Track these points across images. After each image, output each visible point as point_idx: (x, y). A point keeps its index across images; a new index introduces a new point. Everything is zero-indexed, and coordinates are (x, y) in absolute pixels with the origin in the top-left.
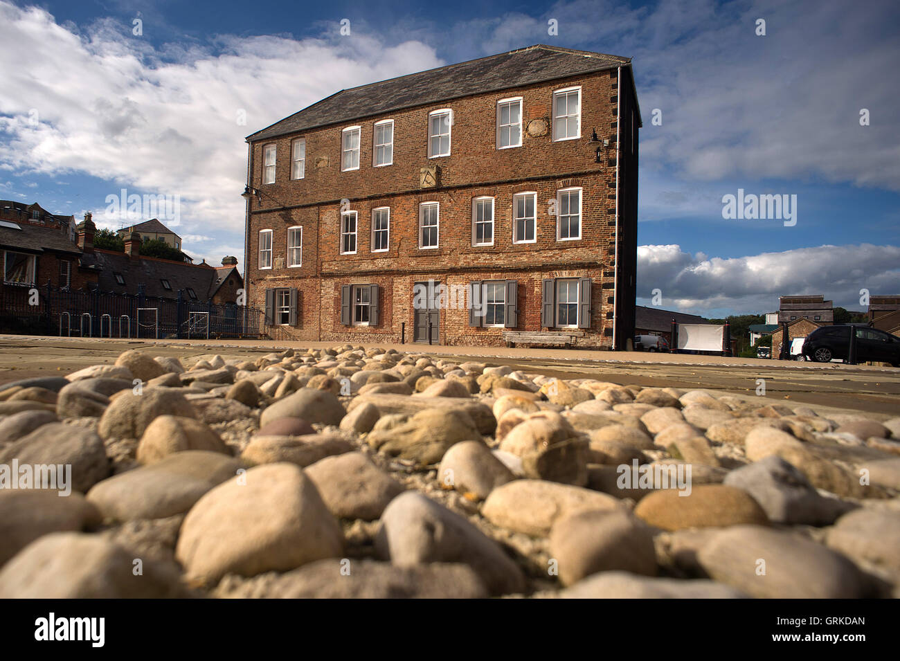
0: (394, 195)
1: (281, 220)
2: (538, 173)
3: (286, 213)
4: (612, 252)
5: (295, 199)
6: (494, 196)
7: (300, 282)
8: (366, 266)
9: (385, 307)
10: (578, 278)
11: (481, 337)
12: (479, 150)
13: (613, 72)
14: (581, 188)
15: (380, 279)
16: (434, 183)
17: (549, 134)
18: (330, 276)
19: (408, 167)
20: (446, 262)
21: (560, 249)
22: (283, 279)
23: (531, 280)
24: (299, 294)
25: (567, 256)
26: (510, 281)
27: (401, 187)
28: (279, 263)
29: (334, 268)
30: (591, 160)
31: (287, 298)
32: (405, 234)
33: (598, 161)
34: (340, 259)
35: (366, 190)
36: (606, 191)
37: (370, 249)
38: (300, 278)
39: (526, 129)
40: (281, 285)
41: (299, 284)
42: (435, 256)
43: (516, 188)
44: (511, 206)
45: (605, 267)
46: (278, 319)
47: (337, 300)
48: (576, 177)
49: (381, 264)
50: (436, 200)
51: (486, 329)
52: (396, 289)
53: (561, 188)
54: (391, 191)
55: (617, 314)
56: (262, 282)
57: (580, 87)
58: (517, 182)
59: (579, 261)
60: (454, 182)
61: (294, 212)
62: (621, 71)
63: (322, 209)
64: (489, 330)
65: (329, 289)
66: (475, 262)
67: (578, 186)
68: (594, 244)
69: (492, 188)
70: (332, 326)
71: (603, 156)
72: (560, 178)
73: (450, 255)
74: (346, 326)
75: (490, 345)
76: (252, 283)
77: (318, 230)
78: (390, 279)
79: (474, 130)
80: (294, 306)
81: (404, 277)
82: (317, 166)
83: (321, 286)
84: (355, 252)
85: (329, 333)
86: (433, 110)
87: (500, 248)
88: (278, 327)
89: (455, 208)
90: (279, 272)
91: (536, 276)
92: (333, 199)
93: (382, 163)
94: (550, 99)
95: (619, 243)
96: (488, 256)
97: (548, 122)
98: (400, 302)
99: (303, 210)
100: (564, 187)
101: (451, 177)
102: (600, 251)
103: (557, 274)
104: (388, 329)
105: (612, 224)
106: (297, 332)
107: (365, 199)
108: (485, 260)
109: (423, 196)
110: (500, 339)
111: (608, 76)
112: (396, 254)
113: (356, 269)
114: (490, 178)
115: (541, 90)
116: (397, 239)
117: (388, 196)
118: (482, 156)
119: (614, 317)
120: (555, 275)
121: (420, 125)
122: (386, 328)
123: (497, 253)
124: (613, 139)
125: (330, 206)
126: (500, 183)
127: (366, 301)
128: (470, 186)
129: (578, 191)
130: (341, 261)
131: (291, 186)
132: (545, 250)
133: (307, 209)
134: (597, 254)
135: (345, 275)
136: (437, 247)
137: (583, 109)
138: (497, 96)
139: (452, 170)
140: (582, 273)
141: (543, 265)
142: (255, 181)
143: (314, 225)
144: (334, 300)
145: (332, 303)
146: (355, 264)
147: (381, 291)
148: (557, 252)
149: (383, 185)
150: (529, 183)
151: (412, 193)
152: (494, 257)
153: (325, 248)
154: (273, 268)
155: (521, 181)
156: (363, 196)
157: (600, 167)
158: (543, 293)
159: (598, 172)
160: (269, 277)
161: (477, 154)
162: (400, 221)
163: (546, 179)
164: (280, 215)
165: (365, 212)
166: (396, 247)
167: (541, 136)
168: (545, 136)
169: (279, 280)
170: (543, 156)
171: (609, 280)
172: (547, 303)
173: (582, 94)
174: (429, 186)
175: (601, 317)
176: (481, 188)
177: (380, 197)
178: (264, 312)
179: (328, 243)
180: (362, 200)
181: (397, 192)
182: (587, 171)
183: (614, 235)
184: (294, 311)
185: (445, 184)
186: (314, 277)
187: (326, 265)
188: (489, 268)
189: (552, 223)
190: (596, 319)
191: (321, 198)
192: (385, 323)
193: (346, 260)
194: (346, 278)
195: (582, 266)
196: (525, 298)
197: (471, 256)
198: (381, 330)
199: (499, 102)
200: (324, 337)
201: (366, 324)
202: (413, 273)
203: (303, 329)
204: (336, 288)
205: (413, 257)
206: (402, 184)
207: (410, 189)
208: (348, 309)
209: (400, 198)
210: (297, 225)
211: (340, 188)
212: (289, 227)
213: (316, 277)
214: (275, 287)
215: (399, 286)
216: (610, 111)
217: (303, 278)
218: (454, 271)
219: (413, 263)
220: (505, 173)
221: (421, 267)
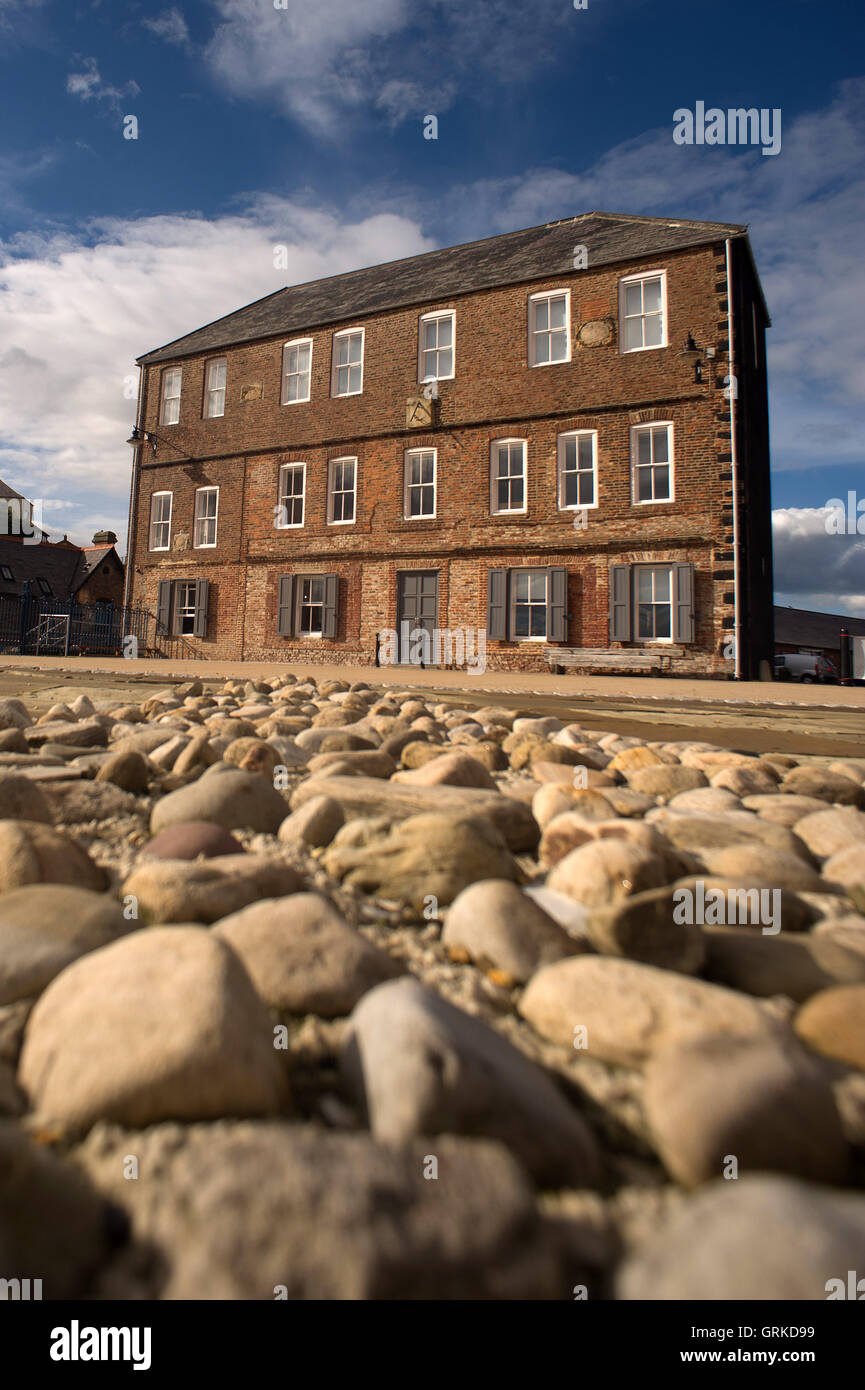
0: (364, 439)
1: (186, 477)
2: (599, 401)
3: (195, 469)
4: (727, 521)
5: (210, 446)
6: (526, 437)
7: (213, 570)
8: (319, 546)
9: (349, 608)
10: (671, 563)
11: (506, 657)
12: (501, 368)
13: (718, 247)
14: (672, 422)
15: (341, 566)
16: (428, 420)
17: (615, 342)
18: (262, 561)
19: (386, 397)
20: (448, 540)
21: (638, 518)
22: (187, 566)
23: (591, 567)
24: (212, 589)
25: (652, 528)
26: (557, 569)
27: (375, 426)
28: (182, 542)
29: (268, 549)
30: (687, 380)
31: (192, 594)
32: (381, 497)
33: (699, 380)
34: (277, 535)
35: (320, 432)
36: (714, 427)
37: (326, 521)
38: (213, 564)
39: (577, 336)
40: (184, 575)
41: (211, 574)
42: (430, 530)
43: (563, 424)
44: (555, 452)
45: (716, 545)
46: (177, 627)
47: (271, 598)
48: (663, 406)
49: (342, 543)
50: (431, 446)
51: (515, 645)
52: (367, 582)
53: (637, 424)
54: (360, 433)
55: (741, 621)
56: (154, 570)
57: (664, 271)
58: (563, 415)
59: (672, 537)
60: (461, 418)
61: (207, 466)
62: (731, 245)
63: (251, 461)
64: (521, 645)
65: (259, 582)
66: (497, 539)
67: (665, 419)
68: (695, 509)
69: (524, 426)
70: (263, 637)
71: (706, 373)
72: (634, 407)
73: (455, 528)
74: (286, 638)
75: (522, 669)
76: (138, 571)
77: (244, 492)
78: (358, 567)
79: (492, 340)
80: (203, 606)
81: (379, 563)
82: (243, 397)
83: (246, 576)
84: (301, 525)
85: (258, 649)
86: (426, 312)
87: (538, 517)
88: (177, 639)
89: (462, 458)
90: (180, 555)
91: (598, 560)
92: (267, 446)
93: (346, 392)
94: (615, 291)
95: (740, 506)
96: (518, 531)
97: (614, 325)
98: (374, 601)
99: (221, 461)
100: (643, 421)
101: (456, 410)
102: (707, 519)
103: (635, 557)
104: (353, 644)
105: (727, 477)
106: (207, 647)
107: (319, 446)
108: (514, 535)
109: (412, 439)
110: (539, 660)
111: (710, 254)
112: (367, 528)
113: (303, 551)
114: (519, 410)
115: (599, 278)
116: (369, 505)
117: (355, 440)
118: (506, 378)
119: (736, 624)
120: (631, 559)
121: (406, 334)
122: (350, 642)
123: (531, 526)
124: (722, 346)
125: (262, 457)
126: (534, 419)
127: (317, 598)
128: (486, 424)
129: (666, 427)
130: (279, 538)
131: (202, 428)
132: (612, 519)
133: (227, 462)
134: (703, 525)
135: (285, 560)
136: (433, 516)
137: (669, 304)
138: (528, 290)
139: (457, 399)
140: (678, 555)
141: (611, 543)
142: (148, 421)
143: (238, 485)
144: (268, 599)
145: (263, 601)
146: (301, 544)
147: (342, 584)
148: (633, 522)
149: (348, 424)
150: (584, 417)
151: (393, 435)
152: (528, 531)
153: (254, 519)
154: (171, 550)
155: (570, 414)
156: (315, 441)
157: (702, 390)
158: (612, 588)
159: (699, 398)
160: (164, 563)
161: (498, 375)
162: (374, 477)
163: (612, 410)
164: (184, 470)
165: (319, 465)
166: (368, 518)
167: (601, 345)
168: (608, 345)
169: (181, 566)
170: (605, 375)
171: (725, 565)
172: (616, 603)
173: (668, 282)
174: (420, 424)
175: (712, 625)
176: (505, 426)
177: (343, 442)
178: (155, 615)
179: (259, 512)
180: (313, 446)
181: (368, 434)
182: (680, 396)
183: (730, 494)
184: (202, 614)
185: (446, 421)
186: (234, 563)
187: (254, 545)
188: (519, 548)
189: (624, 478)
190: (704, 628)
191: (250, 444)
192: (349, 633)
193: (287, 537)
194: (286, 565)
195: (676, 544)
196: (581, 595)
197: (490, 530)
198: (342, 645)
199: (532, 297)
200: (250, 655)
201: (318, 635)
202: (394, 556)
203: (216, 642)
204: (270, 580)
205: (393, 532)
206: (377, 423)
207: (390, 430)
208: (288, 612)
209: (373, 443)
210: (211, 484)
211: (279, 430)
212: (198, 487)
213: (239, 562)
214: (173, 578)
215: (371, 576)
216: (715, 303)
217: (218, 564)
218: (462, 553)
219: (395, 542)
220: (544, 403)
221: (408, 548)
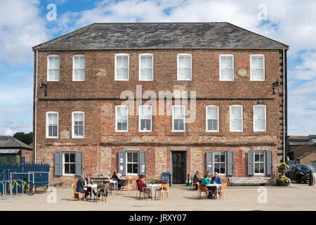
1: (66, 106)
2: (244, 96)
3: (70, 102)
6: (218, 105)
7: (84, 148)
8: (136, 140)
9: (150, 164)
10: (265, 150)
13: (280, 51)
14: (265, 106)
15: (146, 148)
17: (249, 77)
18: (109, 145)
20: (190, 140)
22: (70, 146)
23: (241, 151)
24: (84, 156)
25: (260, 139)
26: (229, 151)
28: (65, 135)
29: (111, 140)
30: (271, 93)
32: (163, 122)
33: (274, 93)
36: (278, 109)
37: (138, 130)
38: (84, 145)
39: (236, 73)
40: (68, 149)
42: (183, 136)
43: (232, 102)
44: (229, 112)
45: (278, 145)
47: (114, 160)
49: (146, 139)
52: (157, 154)
53: (256, 105)
56: (51, 147)
57: (264, 55)
58: (232, 99)
59: (266, 142)
61: (78, 103)
63: (101, 102)
65: (107, 153)
66: (209, 140)
67: (264, 104)
68: (273, 134)
69: (218, 101)
71: (276, 91)
72: (255, 100)
73: (193, 136)
76: (41, 147)
77: (99, 115)
78: (153, 149)
80: (80, 163)
81: (162, 147)
83: (101, 151)
84: (126, 131)
86: (180, 53)
87: (223, 133)
91: (243, 149)
92: (110, 97)
93: (146, 79)
94: (249, 59)
96: (216, 138)
97: (248, 71)
98: (161, 161)
105: (281, 124)
108: (214, 139)
112: (157, 134)
113: (128, 141)
114: (217, 96)
115: (244, 53)
116: (158, 125)
118: (212, 83)
120: (253, 149)
121: (172, 60)
122: (151, 177)
123: (221, 136)
125: (108, 101)
126: (223, 99)
128: (205, 99)
130: (116, 135)
131: (73, 85)
132: (248, 136)
133: (88, 102)
134: (274, 139)
135: (120, 145)
136: (184, 131)
137: (266, 67)
138: (219, 52)
139: (193, 89)
140: (267, 148)
141: (248, 143)
143: (95, 112)
144: (112, 160)
145: (110, 162)
146: (128, 138)
147: (146, 155)
148: (254, 136)
150: (238, 101)
152: (220, 138)
153: (104, 127)
154: (59, 138)
155: (234, 99)
157: (275, 97)
158: (248, 158)
159: (274, 99)
160: (56, 144)
161: (209, 82)
163: (248, 99)
164: (64, 103)
165: (135, 107)
166: (157, 130)
168: (246, 77)
169: (66, 146)
170: (246, 87)
172: (250, 163)
173: (265, 59)
175: (277, 169)
176: (211, 101)
179: (106, 124)
183: (282, 130)
184: (80, 166)
186: (95, 145)
187: (105, 138)
188: (218, 144)
189: (251, 122)
190: (273, 170)
193: (120, 135)
194: (121, 147)
195: (267, 144)
196: (237, 160)
197: (206, 137)
199: (221, 55)
201: (136, 174)
202: (169, 145)
204: (113, 153)
205: (169, 136)
210: (80, 111)
211: (114, 91)
212: (73, 112)
213: (97, 145)
214: (62, 151)
215: (159, 152)
216: (279, 70)
217: (86, 145)
218: (196, 145)
219: (169, 140)
220: (225, 94)
221: (175, 142)
